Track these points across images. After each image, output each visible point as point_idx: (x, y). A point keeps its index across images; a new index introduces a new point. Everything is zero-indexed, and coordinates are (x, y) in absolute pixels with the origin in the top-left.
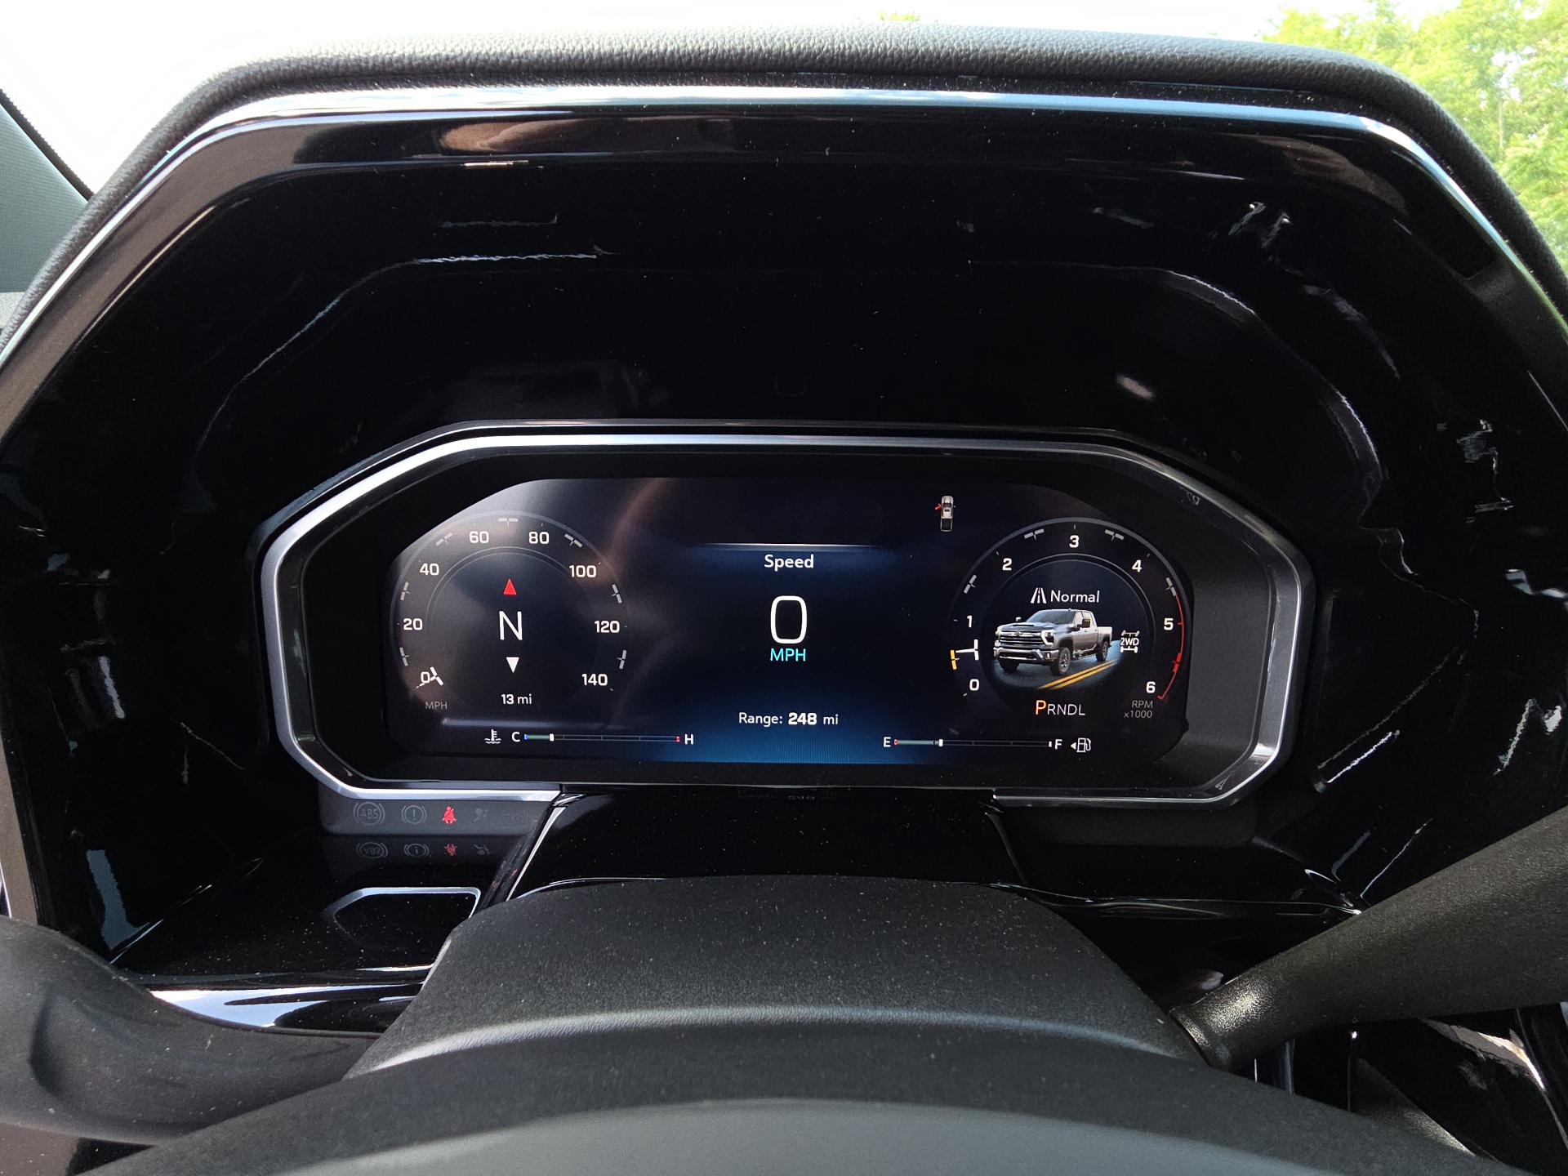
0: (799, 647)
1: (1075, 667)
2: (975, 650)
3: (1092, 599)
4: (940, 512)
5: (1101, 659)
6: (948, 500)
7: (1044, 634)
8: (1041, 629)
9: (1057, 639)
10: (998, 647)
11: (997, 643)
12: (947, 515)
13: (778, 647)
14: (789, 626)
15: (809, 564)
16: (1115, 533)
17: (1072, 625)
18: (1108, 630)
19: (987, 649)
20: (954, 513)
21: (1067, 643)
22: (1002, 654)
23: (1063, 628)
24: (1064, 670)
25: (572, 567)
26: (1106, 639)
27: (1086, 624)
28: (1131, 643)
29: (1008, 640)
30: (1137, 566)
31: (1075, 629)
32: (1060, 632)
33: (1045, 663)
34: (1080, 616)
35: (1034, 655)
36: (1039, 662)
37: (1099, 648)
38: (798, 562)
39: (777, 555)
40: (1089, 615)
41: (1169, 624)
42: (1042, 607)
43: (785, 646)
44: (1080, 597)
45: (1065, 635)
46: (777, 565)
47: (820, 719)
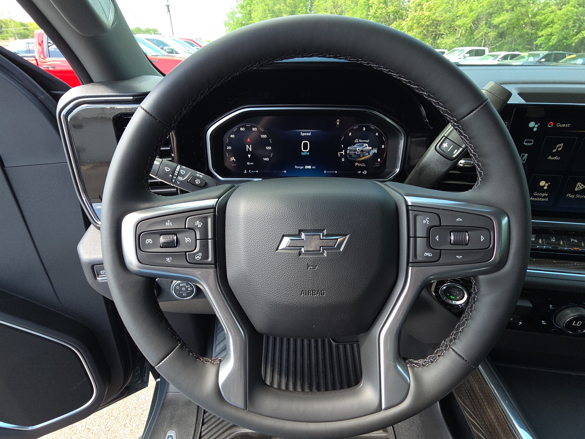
0: (308, 152)
1: (364, 156)
2: (343, 152)
3: (368, 141)
4: (337, 123)
5: (369, 154)
6: (338, 120)
7: (357, 149)
8: (357, 148)
9: (360, 150)
10: (348, 152)
11: (348, 151)
12: (338, 124)
13: (303, 152)
14: (305, 148)
15: (310, 134)
16: (372, 127)
17: (363, 147)
18: (371, 148)
19: (346, 152)
20: (339, 123)
21: (362, 151)
22: (349, 153)
23: (362, 147)
24: (361, 156)
25: (261, 135)
26: (370, 150)
27: (366, 147)
28: (375, 151)
29: (350, 150)
30: (377, 134)
31: (364, 148)
32: (361, 148)
33: (358, 155)
34: (365, 145)
35: (355, 153)
36: (356, 155)
37: (369, 152)
38: (308, 134)
39: (303, 132)
40: (367, 145)
41: (383, 146)
42: (357, 143)
43: (305, 152)
44: (365, 141)
45: (362, 149)
46: (303, 134)
47: (311, 167)
